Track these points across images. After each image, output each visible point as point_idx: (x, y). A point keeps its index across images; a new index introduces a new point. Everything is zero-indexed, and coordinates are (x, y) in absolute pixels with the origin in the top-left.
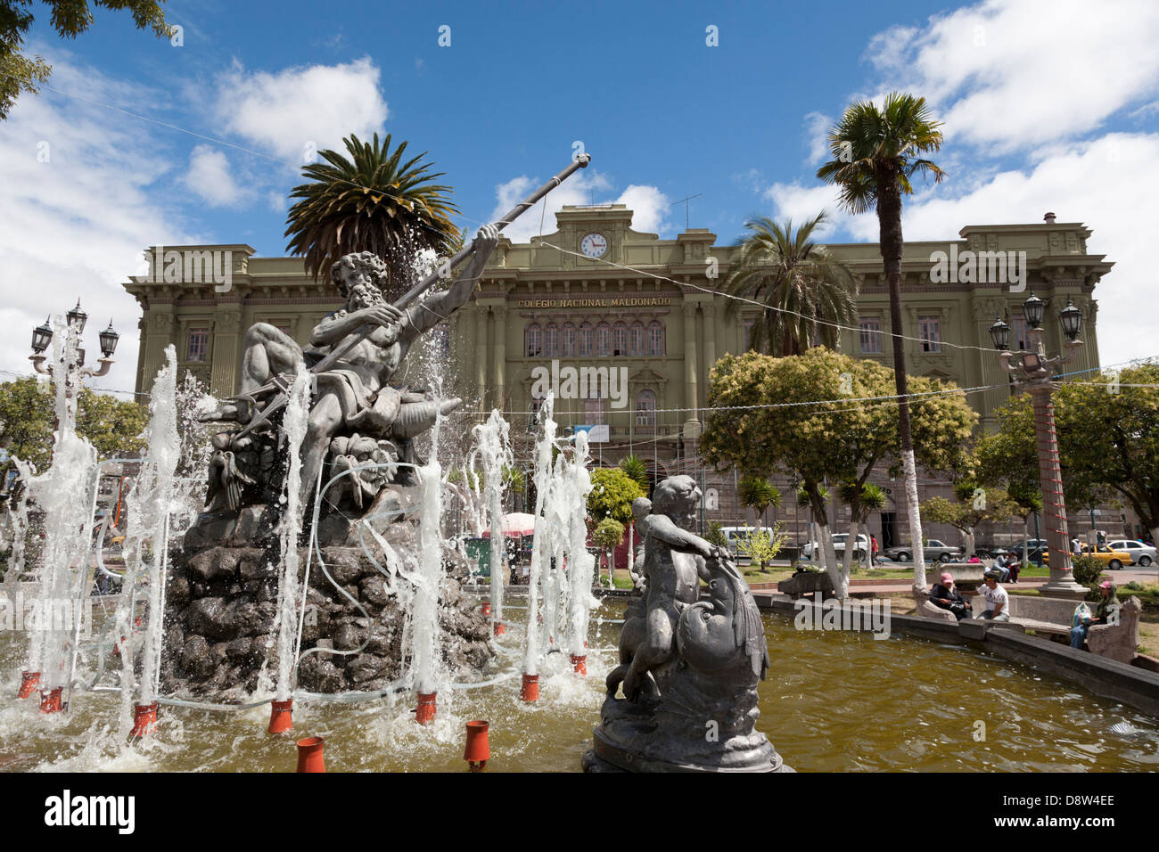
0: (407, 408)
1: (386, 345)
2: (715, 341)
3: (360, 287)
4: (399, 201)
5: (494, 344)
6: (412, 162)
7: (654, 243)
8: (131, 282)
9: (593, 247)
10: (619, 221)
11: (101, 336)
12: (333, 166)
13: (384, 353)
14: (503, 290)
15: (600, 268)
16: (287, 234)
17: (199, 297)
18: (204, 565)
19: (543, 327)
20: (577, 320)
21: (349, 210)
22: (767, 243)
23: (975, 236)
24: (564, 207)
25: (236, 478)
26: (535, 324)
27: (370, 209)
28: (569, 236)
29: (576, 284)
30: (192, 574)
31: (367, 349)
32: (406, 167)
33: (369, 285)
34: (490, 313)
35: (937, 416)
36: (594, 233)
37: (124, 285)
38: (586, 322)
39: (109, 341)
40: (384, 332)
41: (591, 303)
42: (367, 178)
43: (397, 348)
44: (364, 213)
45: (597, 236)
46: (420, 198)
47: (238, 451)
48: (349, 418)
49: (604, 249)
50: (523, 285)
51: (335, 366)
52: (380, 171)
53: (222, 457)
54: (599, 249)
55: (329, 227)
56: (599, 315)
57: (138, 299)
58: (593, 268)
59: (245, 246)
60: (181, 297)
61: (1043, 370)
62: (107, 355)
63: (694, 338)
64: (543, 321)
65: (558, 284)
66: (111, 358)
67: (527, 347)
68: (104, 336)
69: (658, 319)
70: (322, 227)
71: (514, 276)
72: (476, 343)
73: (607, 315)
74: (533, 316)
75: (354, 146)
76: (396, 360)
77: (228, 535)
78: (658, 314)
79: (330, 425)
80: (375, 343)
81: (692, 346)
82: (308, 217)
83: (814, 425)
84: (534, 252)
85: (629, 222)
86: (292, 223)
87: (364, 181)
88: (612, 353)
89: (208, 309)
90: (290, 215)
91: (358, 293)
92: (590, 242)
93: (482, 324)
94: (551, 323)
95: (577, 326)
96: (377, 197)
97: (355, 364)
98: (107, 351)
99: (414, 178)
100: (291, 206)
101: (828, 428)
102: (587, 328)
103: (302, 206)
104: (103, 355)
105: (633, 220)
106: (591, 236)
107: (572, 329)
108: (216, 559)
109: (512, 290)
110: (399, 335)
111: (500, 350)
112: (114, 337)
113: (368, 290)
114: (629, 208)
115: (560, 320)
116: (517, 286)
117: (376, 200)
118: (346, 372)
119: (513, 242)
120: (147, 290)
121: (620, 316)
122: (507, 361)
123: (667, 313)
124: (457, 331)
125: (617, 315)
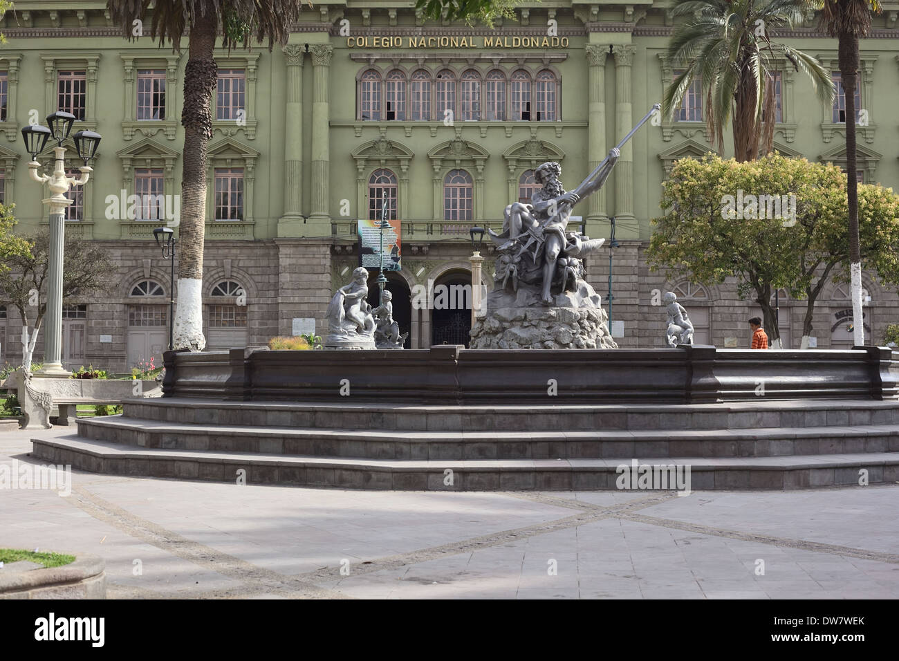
2: (632, 103)
5: (312, 101)
19: (384, 76)
20: (434, 67)
26: (371, 71)
34: (307, 56)
38: (446, 70)
41: (454, 41)
48: (565, 249)
50: (354, 13)
56: (466, 60)
63: (602, 97)
64: (384, 67)
65: (405, 14)
67: (360, 106)
69: (552, 68)
71: (343, 1)
72: (285, 99)
73: (478, 60)
74: (368, 61)
78: (551, 61)
79: (558, 253)
81: (599, 109)
93: (295, 72)
94: (395, 70)
95: (434, 76)
102: (447, 80)
107: (426, 80)
109: (338, 19)
111: (322, 111)
115: (409, 67)
116: (346, 15)
121: (496, 63)
122: (332, 126)
123: (564, 60)
124: (256, 80)
125: (491, 61)
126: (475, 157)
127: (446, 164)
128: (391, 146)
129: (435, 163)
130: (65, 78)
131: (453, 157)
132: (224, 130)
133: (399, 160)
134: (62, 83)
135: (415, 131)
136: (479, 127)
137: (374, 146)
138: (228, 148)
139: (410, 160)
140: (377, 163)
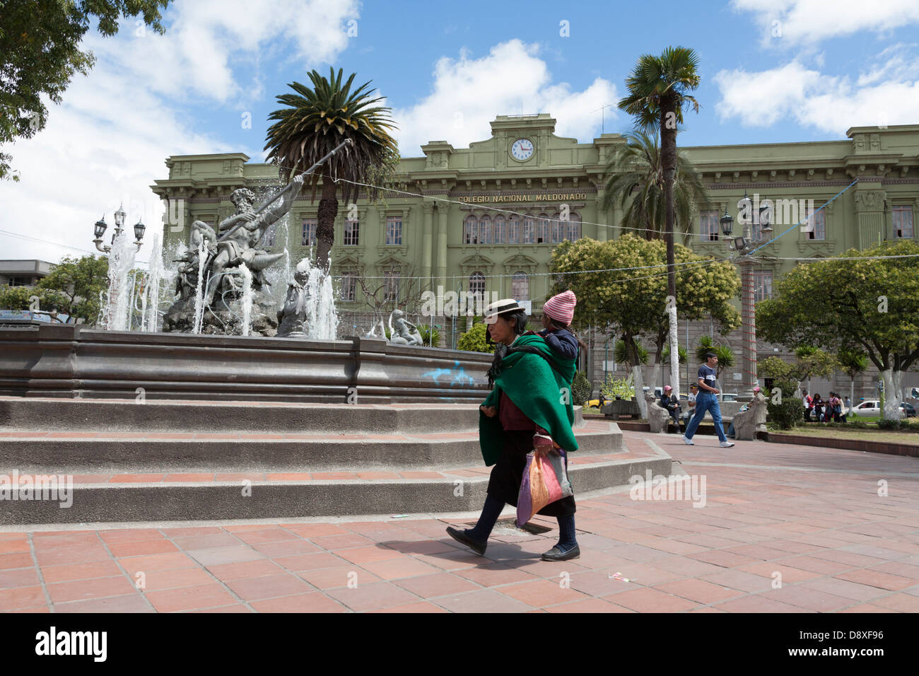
0: (257, 257)
1: (252, 230)
3: (241, 204)
4: (348, 122)
5: (438, 233)
6: (361, 89)
7: (574, 146)
8: (156, 184)
9: (522, 150)
10: (544, 128)
11: (135, 227)
12: (299, 95)
13: (251, 234)
14: (447, 188)
15: (527, 168)
16: (265, 149)
17: (207, 196)
18: (175, 319)
19: (479, 219)
20: (507, 213)
21: (310, 130)
22: (637, 150)
23: (860, 136)
24: (497, 117)
25: (187, 285)
26: (472, 216)
27: (326, 129)
28: (501, 142)
29: (506, 182)
30: (171, 322)
31: (242, 231)
32: (356, 93)
33: (246, 203)
34: (435, 208)
35: (701, 284)
36: (523, 139)
37: (151, 186)
38: (514, 215)
39: (139, 230)
40: (249, 225)
41: (519, 198)
42: (324, 104)
43: (258, 232)
44: (321, 131)
45: (525, 141)
46: (364, 119)
47: (188, 274)
48: (231, 260)
49: (531, 152)
50: (462, 183)
51: (228, 239)
52: (334, 98)
53: (182, 276)
54: (526, 152)
55: (297, 142)
56: (526, 209)
57: (161, 198)
58: (521, 169)
59: (241, 154)
60: (193, 196)
61: (747, 248)
62: (139, 239)
64: (479, 214)
65: (491, 183)
66: (141, 240)
67: (465, 236)
68: (137, 227)
69: (575, 211)
70: (291, 143)
71: (454, 176)
72: (423, 233)
73: (532, 208)
74: (470, 210)
75: (315, 77)
76: (257, 236)
77: (184, 307)
78: (575, 208)
79: (224, 263)
80: (247, 229)
81: (603, 235)
82: (281, 136)
83: (614, 290)
84: (472, 155)
85: (552, 129)
86: (270, 140)
87: (322, 107)
88: (536, 241)
89: (214, 206)
90: (269, 134)
91: (241, 207)
92: (519, 146)
93: (429, 217)
94: (485, 215)
95: (507, 218)
96: (332, 118)
97: (237, 238)
98: (139, 237)
99: (359, 103)
100: (268, 127)
101: (624, 292)
102: (515, 220)
103: (277, 127)
104: (136, 240)
105: (556, 127)
106: (520, 141)
107: (503, 221)
108: (179, 316)
109: (453, 188)
110: (259, 226)
111: (443, 238)
112: (142, 227)
113: (245, 205)
114: (552, 117)
115: (493, 213)
116: (458, 185)
117: (330, 121)
118: (232, 242)
119: (454, 148)
120: (168, 190)
121: (543, 210)
122: (448, 247)
123: (583, 207)
124: (408, 222)
125: (540, 209)
126: (530, 264)
127: (513, 268)
128: (482, 259)
129: (507, 267)
130: (306, 222)
131: (516, 264)
132: (390, 250)
133: (486, 267)
134: (305, 225)
135: (496, 250)
136: (532, 247)
137: (472, 259)
138: (392, 260)
139: (492, 266)
140: (474, 268)
